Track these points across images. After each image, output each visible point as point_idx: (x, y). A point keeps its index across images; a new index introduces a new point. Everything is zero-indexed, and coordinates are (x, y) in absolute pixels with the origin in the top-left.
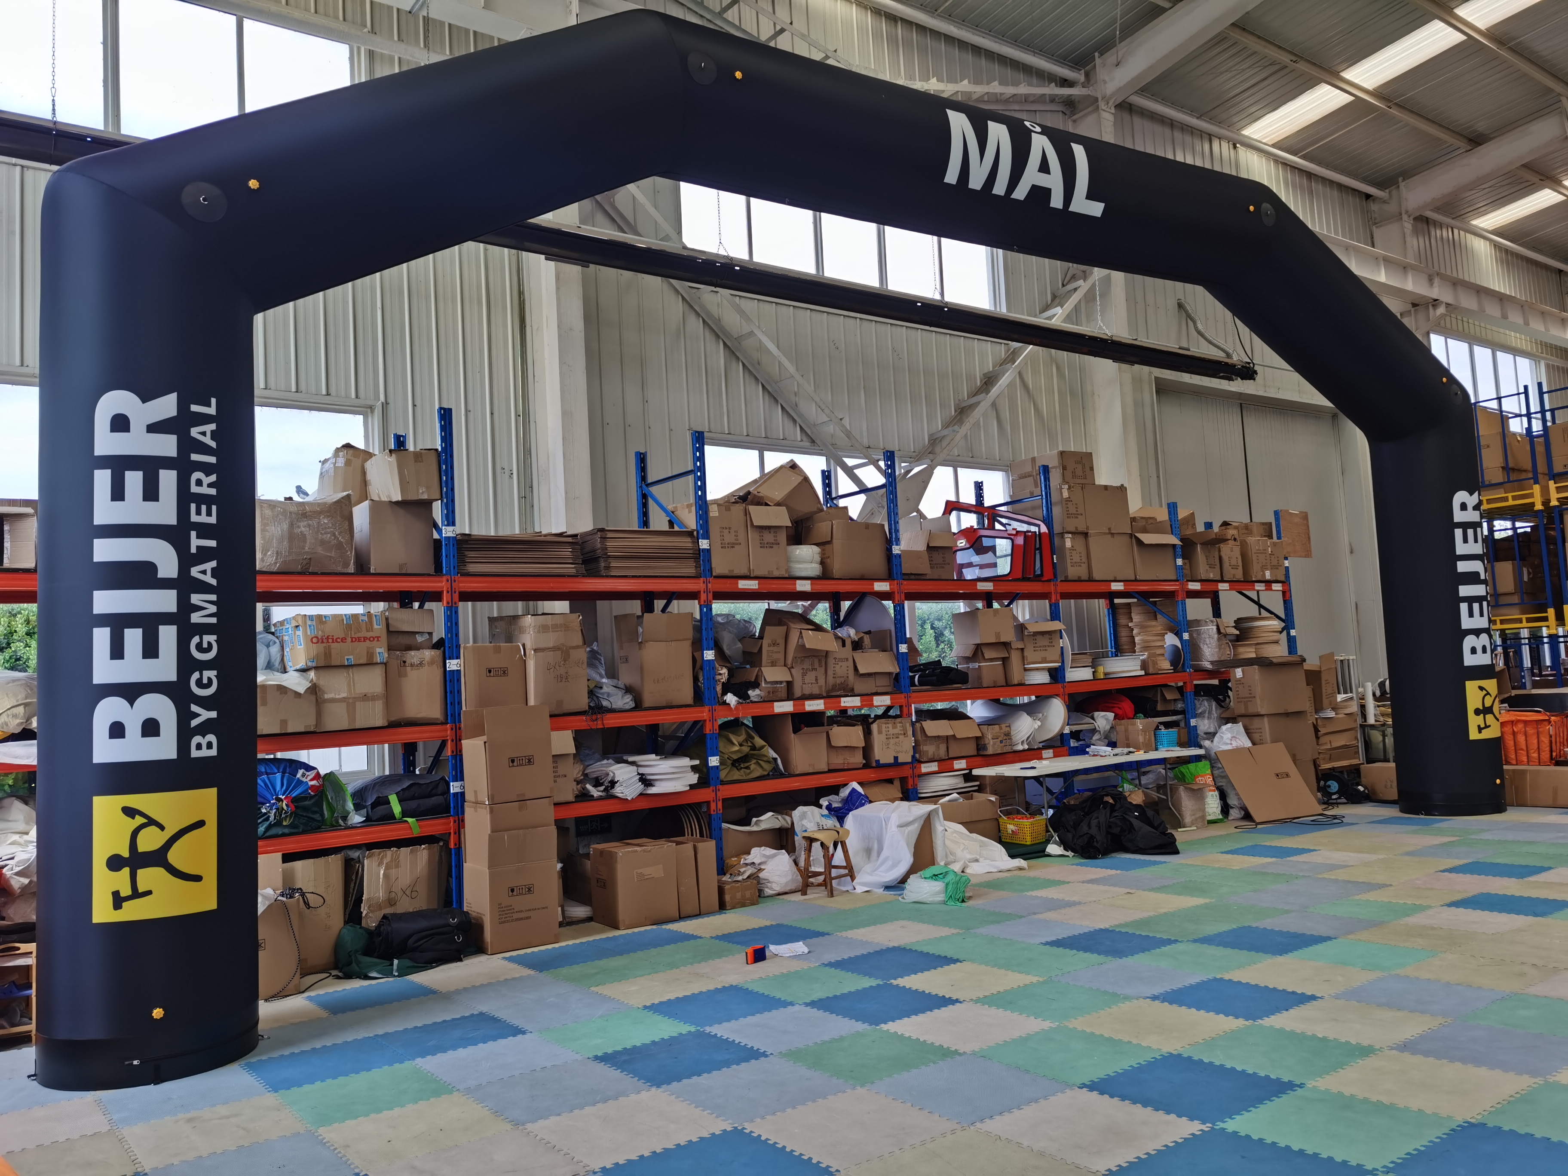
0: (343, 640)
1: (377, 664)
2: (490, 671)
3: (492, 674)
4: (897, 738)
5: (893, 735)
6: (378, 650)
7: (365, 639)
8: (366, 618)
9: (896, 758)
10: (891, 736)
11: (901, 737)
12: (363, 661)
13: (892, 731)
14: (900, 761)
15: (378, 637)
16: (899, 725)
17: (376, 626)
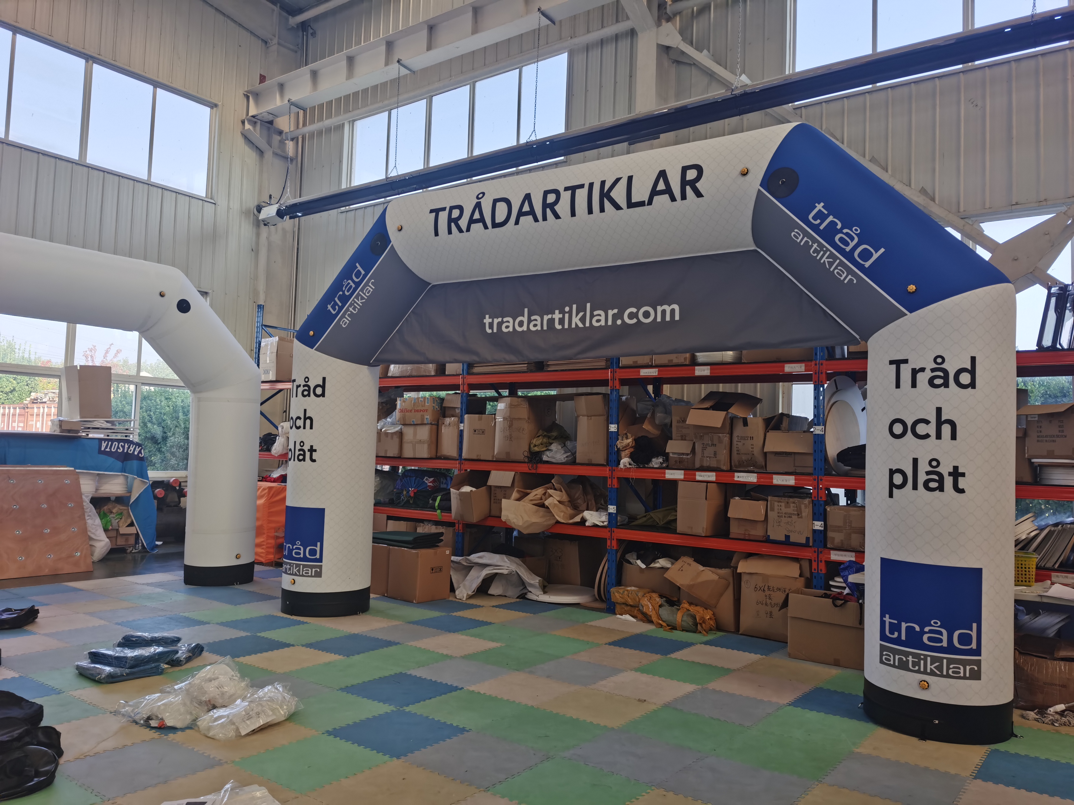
0: (411, 411)
1: (425, 424)
2: (475, 431)
3: (476, 433)
4: (790, 517)
5: (785, 513)
6: (426, 417)
7: (421, 410)
8: (422, 400)
9: (787, 537)
10: (784, 515)
11: (794, 517)
12: (419, 422)
13: (784, 510)
14: (792, 540)
15: (427, 410)
16: (792, 505)
17: (426, 404)
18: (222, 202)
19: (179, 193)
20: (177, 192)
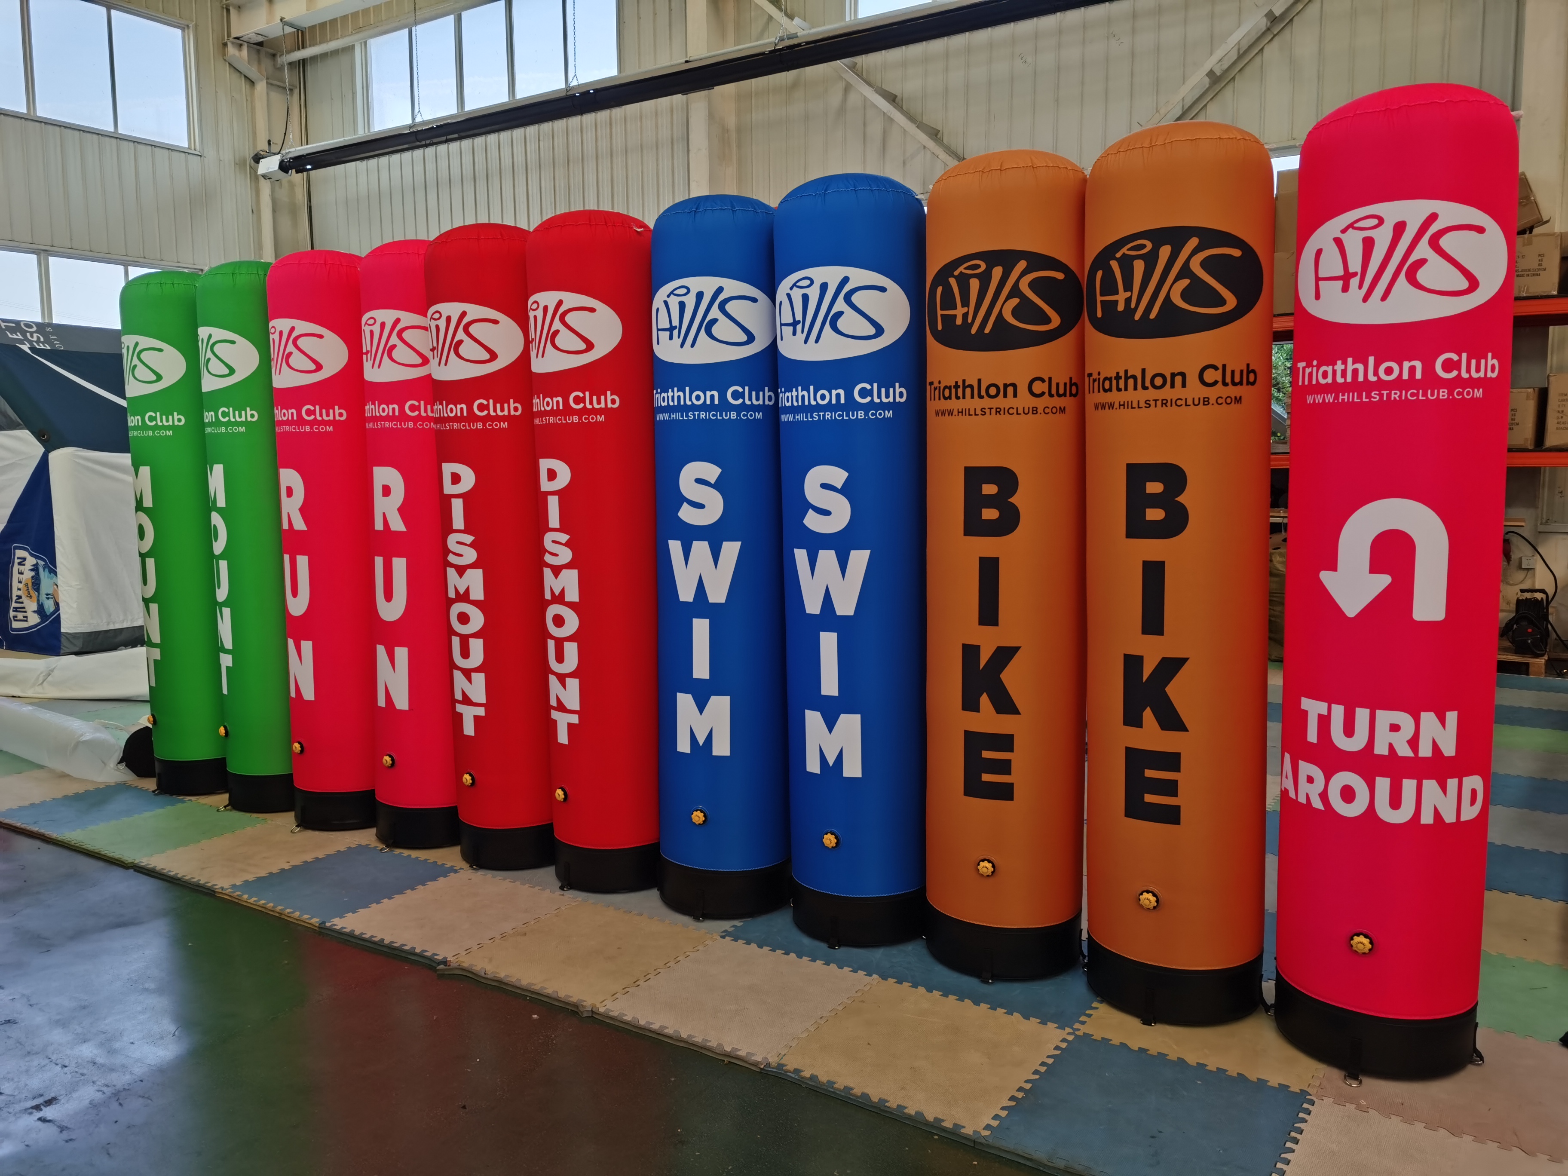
18: (210, 154)
19: (155, 146)
20: (153, 145)
